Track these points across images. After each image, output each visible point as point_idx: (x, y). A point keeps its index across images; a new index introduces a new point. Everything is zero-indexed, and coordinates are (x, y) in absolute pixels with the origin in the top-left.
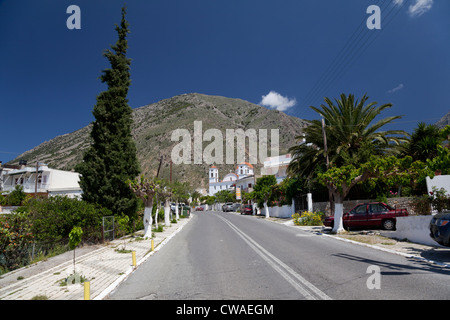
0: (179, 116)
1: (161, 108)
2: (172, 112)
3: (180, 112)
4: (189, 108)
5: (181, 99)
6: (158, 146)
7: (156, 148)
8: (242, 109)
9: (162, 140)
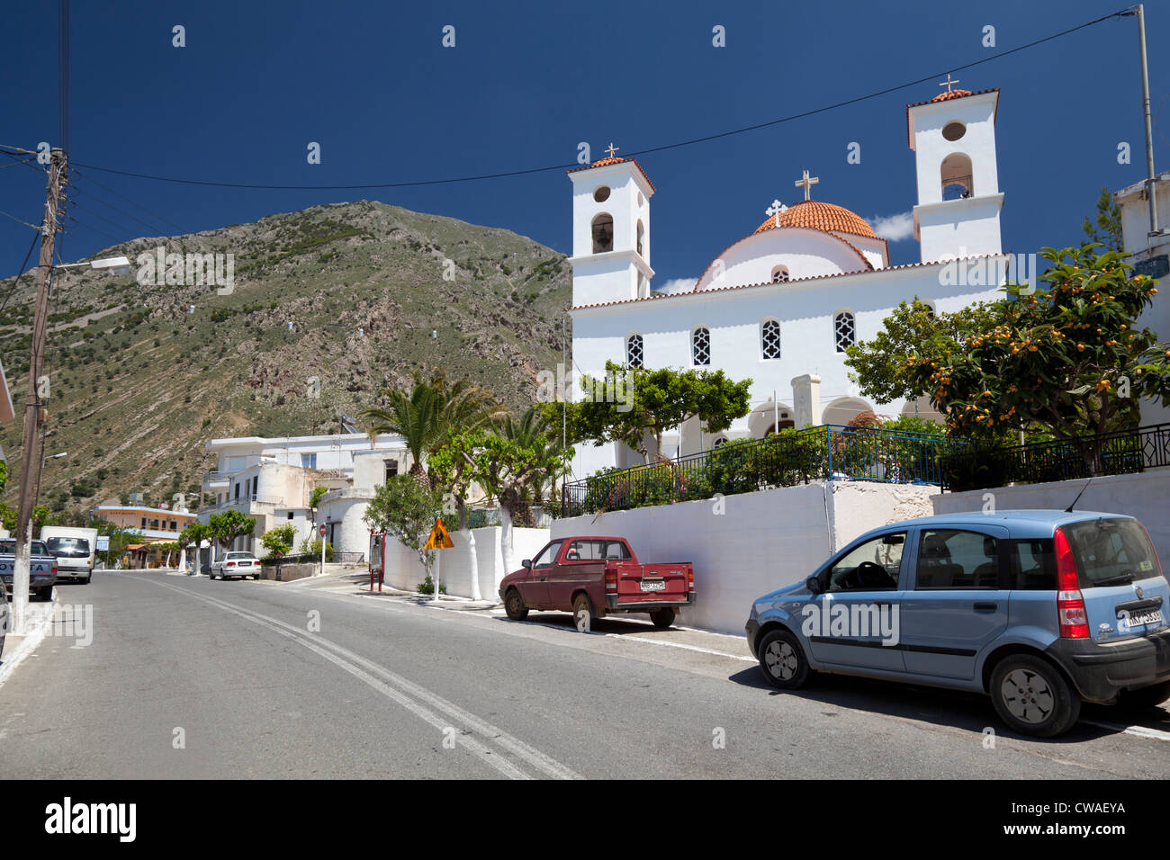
0: (324, 260)
1: (269, 235)
2: (301, 249)
3: (326, 250)
4: (355, 241)
5: (335, 214)
6: (252, 343)
7: (246, 346)
8: (515, 258)
9: (268, 323)
